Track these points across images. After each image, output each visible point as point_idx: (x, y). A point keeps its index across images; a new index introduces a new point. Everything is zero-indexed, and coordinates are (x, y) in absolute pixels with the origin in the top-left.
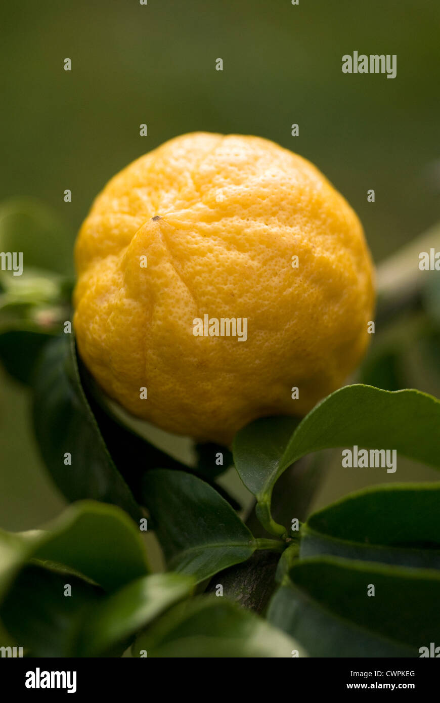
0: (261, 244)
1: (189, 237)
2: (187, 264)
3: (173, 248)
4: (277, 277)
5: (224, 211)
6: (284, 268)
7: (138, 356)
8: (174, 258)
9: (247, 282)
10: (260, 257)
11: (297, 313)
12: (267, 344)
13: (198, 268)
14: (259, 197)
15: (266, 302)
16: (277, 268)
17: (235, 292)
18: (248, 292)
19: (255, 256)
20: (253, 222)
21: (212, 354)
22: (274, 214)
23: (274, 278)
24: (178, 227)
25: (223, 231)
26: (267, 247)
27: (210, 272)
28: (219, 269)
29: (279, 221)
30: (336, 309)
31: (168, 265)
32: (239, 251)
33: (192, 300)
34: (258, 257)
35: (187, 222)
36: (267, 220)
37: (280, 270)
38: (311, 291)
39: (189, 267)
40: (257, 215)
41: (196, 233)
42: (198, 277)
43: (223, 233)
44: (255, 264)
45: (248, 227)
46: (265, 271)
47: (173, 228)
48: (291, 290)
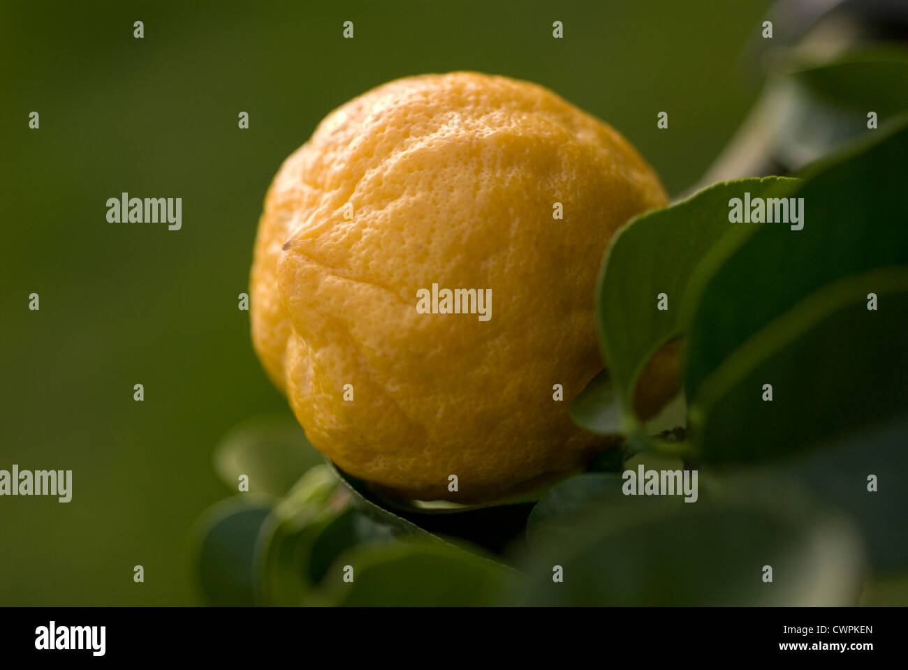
0: (411, 172)
1: (333, 235)
2: (350, 261)
3: (325, 259)
4: (455, 190)
5: (351, 178)
6: (456, 175)
7: (381, 403)
8: (333, 267)
9: (425, 220)
10: (420, 185)
11: (511, 211)
12: (506, 270)
13: (364, 253)
14: (377, 133)
15: (464, 225)
16: (447, 182)
17: (420, 241)
18: (433, 230)
19: (414, 189)
20: (389, 160)
21: (452, 329)
22: (407, 135)
23: (452, 194)
24: (315, 235)
25: (364, 196)
26: (420, 170)
27: (378, 246)
28: (384, 234)
29: (417, 137)
30: (564, 178)
31: (330, 278)
32: (392, 200)
33: (383, 291)
34: (418, 187)
35: (321, 223)
36: (403, 146)
37: (453, 181)
38: (510, 176)
39: (355, 262)
40: (388, 152)
41: (338, 224)
42: (372, 262)
43: (365, 198)
44: (419, 195)
45: (386, 169)
46: (437, 194)
47: (310, 239)
48: (482, 190)
